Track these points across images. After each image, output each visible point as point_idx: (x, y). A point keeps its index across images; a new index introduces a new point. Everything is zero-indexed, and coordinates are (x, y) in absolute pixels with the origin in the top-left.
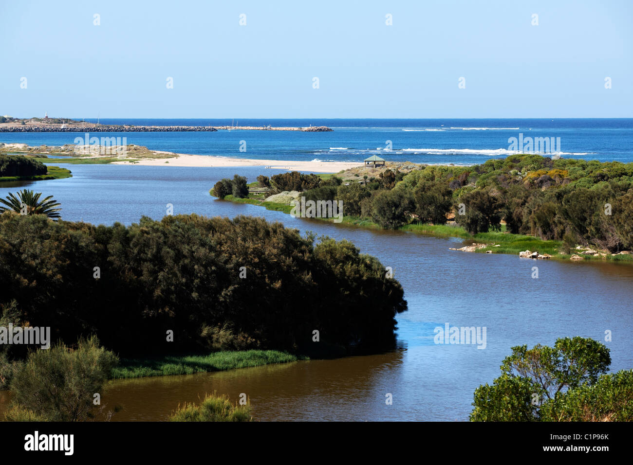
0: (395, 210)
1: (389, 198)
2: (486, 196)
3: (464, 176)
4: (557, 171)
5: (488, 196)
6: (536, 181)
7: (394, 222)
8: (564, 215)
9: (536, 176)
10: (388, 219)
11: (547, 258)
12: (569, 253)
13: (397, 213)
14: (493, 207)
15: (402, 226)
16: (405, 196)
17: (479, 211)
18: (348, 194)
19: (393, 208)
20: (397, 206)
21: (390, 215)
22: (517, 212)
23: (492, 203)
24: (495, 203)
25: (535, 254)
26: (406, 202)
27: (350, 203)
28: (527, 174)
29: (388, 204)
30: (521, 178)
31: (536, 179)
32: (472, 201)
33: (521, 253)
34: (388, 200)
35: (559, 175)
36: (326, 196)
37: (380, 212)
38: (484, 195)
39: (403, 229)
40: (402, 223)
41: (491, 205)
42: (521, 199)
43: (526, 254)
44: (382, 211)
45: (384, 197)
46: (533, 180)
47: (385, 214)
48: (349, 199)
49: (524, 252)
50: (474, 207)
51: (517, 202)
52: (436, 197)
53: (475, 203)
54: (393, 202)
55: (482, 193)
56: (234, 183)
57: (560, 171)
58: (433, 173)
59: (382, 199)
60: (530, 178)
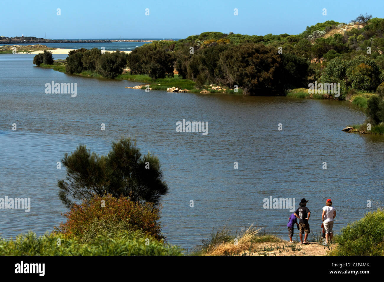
0: (112, 65)
1: (109, 57)
2: (163, 53)
3: (173, 46)
4: (223, 40)
5: (165, 53)
6: (208, 46)
7: (111, 73)
8: (203, 63)
9: (208, 43)
10: (108, 71)
11: (185, 92)
12: (201, 88)
13: (113, 68)
14: (168, 61)
15: (117, 76)
16: (119, 56)
17: (158, 63)
18: (90, 56)
19: (111, 65)
20: (113, 63)
21: (109, 69)
22: (184, 64)
23: (167, 58)
24: (169, 58)
25: (177, 89)
26: (120, 60)
27: (90, 62)
28: (204, 42)
29: (108, 61)
30: (200, 45)
31: (208, 45)
32: (154, 57)
33: (168, 89)
34: (108, 58)
35: (224, 42)
36: (78, 59)
37: (103, 67)
38: (162, 52)
39: (117, 78)
40: (117, 74)
41: (166, 60)
42: (188, 56)
43: (171, 89)
44: (104, 67)
45: (106, 57)
46: (206, 46)
47: (106, 69)
48: (90, 60)
49: (170, 88)
50: (154, 61)
51: (185, 57)
52: (140, 56)
53: (155, 58)
54: (111, 60)
55: (161, 51)
56: (44, 55)
57: (225, 40)
58: (156, 45)
59: (105, 58)
60: (204, 45)
